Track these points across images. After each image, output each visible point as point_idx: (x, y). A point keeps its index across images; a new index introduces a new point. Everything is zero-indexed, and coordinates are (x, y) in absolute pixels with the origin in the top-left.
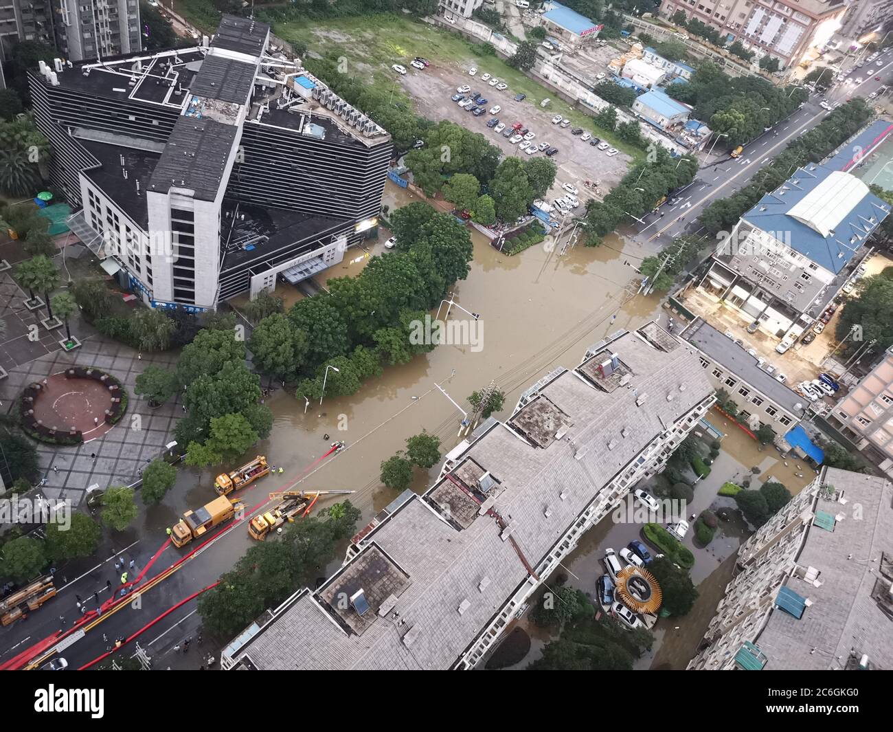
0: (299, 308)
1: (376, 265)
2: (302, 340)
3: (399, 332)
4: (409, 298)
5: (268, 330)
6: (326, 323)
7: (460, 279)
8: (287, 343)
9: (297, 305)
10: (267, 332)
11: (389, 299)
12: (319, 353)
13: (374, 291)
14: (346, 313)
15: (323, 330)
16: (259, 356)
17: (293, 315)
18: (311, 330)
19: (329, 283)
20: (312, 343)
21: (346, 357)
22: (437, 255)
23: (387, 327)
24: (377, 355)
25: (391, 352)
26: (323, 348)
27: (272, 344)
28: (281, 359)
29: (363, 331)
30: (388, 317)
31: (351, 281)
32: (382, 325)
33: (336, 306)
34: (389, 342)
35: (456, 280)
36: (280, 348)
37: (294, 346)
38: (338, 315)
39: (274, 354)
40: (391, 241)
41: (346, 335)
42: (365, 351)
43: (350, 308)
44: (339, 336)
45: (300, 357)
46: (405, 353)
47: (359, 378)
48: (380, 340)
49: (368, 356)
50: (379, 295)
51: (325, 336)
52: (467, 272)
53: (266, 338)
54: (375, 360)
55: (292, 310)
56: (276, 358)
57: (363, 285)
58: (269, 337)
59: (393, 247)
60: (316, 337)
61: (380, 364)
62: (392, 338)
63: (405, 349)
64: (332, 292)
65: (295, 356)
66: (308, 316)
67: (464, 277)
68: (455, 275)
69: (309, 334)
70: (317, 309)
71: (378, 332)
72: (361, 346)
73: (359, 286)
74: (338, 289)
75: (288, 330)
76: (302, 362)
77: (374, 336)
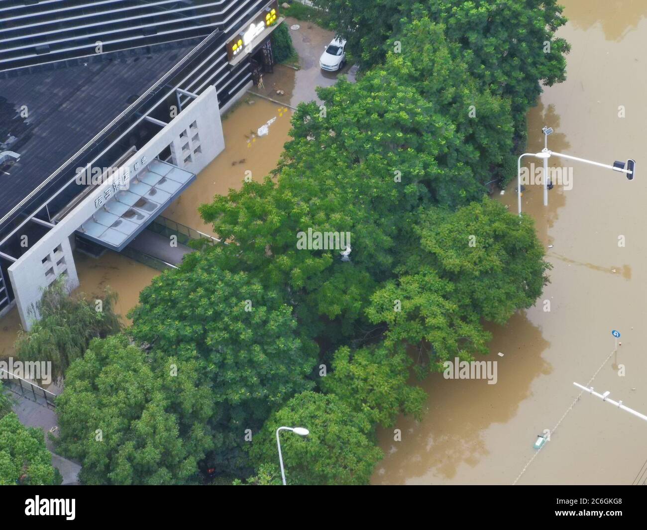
0: (153, 306)
1: (315, 128)
2: (188, 386)
3: (432, 278)
4: (428, 182)
5: (95, 388)
6: (236, 319)
7: (550, 83)
8: (152, 406)
9: (145, 299)
10: (91, 396)
11: (376, 203)
12: (244, 404)
13: (331, 196)
14: (275, 276)
15: (234, 341)
16: (93, 465)
17: (146, 328)
18: (205, 351)
19: (209, 215)
20: (219, 385)
21: (317, 389)
22: (465, 43)
23: (395, 277)
24: (397, 359)
25: (429, 338)
26: (251, 388)
27: (116, 423)
28: (151, 454)
29: (336, 309)
30: (391, 251)
31: (261, 192)
32: (381, 276)
33: (248, 269)
34: (414, 315)
35: (538, 90)
36: (141, 425)
37: (173, 407)
38: (257, 287)
39: (130, 445)
40: (333, 50)
41: (296, 333)
42: (361, 357)
43: (284, 260)
44: (281, 343)
45: (198, 431)
46: (466, 330)
47: (369, 435)
48: (389, 317)
49: (373, 368)
50: (345, 202)
51: (243, 354)
52: (560, 60)
53: (95, 412)
54: (394, 372)
55: (138, 316)
56: (138, 455)
57: (294, 188)
58: (101, 406)
59: (344, 66)
60: (222, 365)
61: (412, 381)
62: (418, 300)
63: (464, 319)
64: (224, 235)
65: (185, 430)
66: (182, 318)
67: (556, 74)
68: (531, 79)
69: (202, 363)
70: (201, 291)
71: (377, 297)
72: (345, 350)
73: (288, 195)
74: (235, 223)
75: (145, 369)
76: (209, 443)
77: (371, 311)
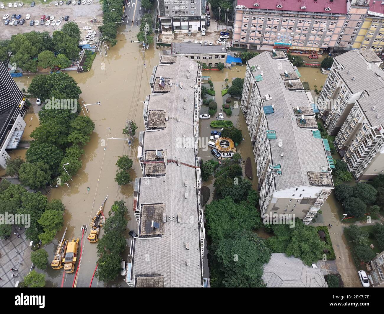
0: (29, 155)
1: (43, 115)
2: (43, 165)
3: (76, 131)
4: (68, 116)
5: (26, 173)
6: (46, 151)
7: (80, 94)
8: (38, 171)
9: (27, 155)
10: (26, 174)
11: (61, 123)
12: (54, 164)
13: (53, 125)
14: (50, 142)
15: (48, 155)
16: (32, 185)
17: (30, 159)
18: (43, 159)
19: (32, 136)
20: (48, 163)
21: (65, 157)
22: (64, 92)
23: (70, 133)
24: (77, 146)
25: (81, 141)
26: (54, 161)
27: (33, 177)
28: (42, 179)
29: (63, 143)
30: (67, 130)
31: (40, 129)
32: (67, 134)
33: (43, 142)
34: (77, 138)
35: (78, 96)
36: (38, 175)
37: (42, 170)
38: (47, 144)
39: (37, 179)
40: (38, 101)
41: (58, 149)
42: (70, 148)
43: (50, 138)
44: (56, 152)
45: (48, 172)
46: (86, 137)
47: (78, 160)
48: (72, 140)
49: (74, 149)
50: (56, 125)
51: (50, 156)
52: (80, 90)
53: (28, 177)
54: (77, 149)
55: (27, 158)
56: (39, 180)
57: (46, 126)
58: (28, 175)
59: (41, 102)
60: (47, 160)
61: (81, 148)
62: (76, 136)
63: (85, 136)
64: (36, 139)
65: (46, 173)
66: (36, 155)
67: (80, 92)
68: (76, 94)
69: (44, 161)
70: (37, 149)
71: (69, 138)
72: (67, 148)
73: (45, 127)
74: (38, 136)
75: (34, 166)
76: (51, 173)
77: (69, 141)
